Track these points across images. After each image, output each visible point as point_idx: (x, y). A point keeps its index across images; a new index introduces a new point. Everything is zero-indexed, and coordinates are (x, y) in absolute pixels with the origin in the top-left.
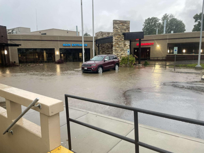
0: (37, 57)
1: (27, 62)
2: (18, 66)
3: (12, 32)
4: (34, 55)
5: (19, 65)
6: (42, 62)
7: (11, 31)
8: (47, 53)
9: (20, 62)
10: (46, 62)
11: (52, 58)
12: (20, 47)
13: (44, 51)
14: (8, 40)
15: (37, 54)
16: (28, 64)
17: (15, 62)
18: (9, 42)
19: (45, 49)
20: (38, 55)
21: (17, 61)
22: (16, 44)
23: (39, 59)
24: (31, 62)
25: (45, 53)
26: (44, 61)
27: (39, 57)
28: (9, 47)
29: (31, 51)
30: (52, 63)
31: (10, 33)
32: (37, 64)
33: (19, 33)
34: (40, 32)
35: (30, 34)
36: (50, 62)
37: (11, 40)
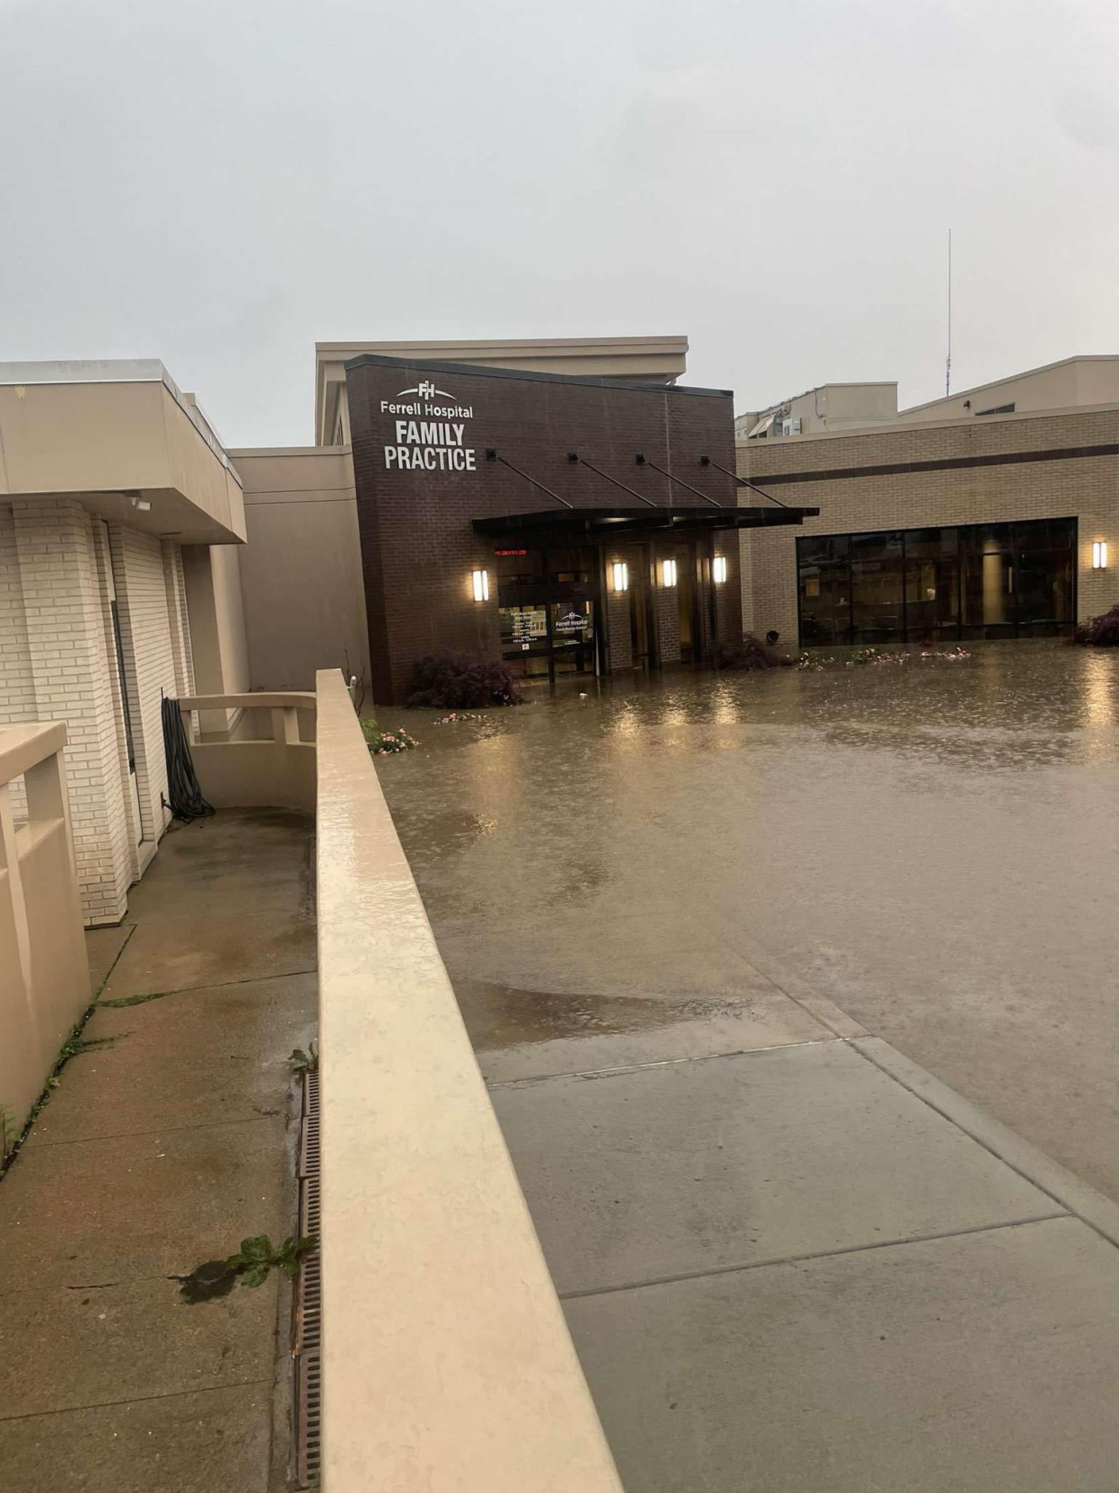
0: (932, 591)
1: (851, 635)
2: (787, 664)
3: (777, 426)
4: (904, 583)
5: (797, 661)
6: (970, 629)
7: (770, 422)
8: (1006, 561)
9: (811, 633)
10: (994, 633)
11: (1049, 593)
12: (810, 528)
13: (990, 548)
14: (742, 483)
15: (929, 571)
16: (859, 651)
17: (773, 636)
18: (746, 499)
19: (1001, 531)
20: (938, 578)
21: (789, 631)
22: (786, 509)
23: (944, 613)
24: (882, 636)
25: (991, 565)
26: (981, 627)
27: (943, 593)
28: (745, 534)
29: (893, 549)
30: (1042, 642)
31: (764, 435)
32: (927, 647)
33: (816, 430)
34: (968, 404)
35: (890, 424)
36: (1030, 635)
37: (756, 482)
